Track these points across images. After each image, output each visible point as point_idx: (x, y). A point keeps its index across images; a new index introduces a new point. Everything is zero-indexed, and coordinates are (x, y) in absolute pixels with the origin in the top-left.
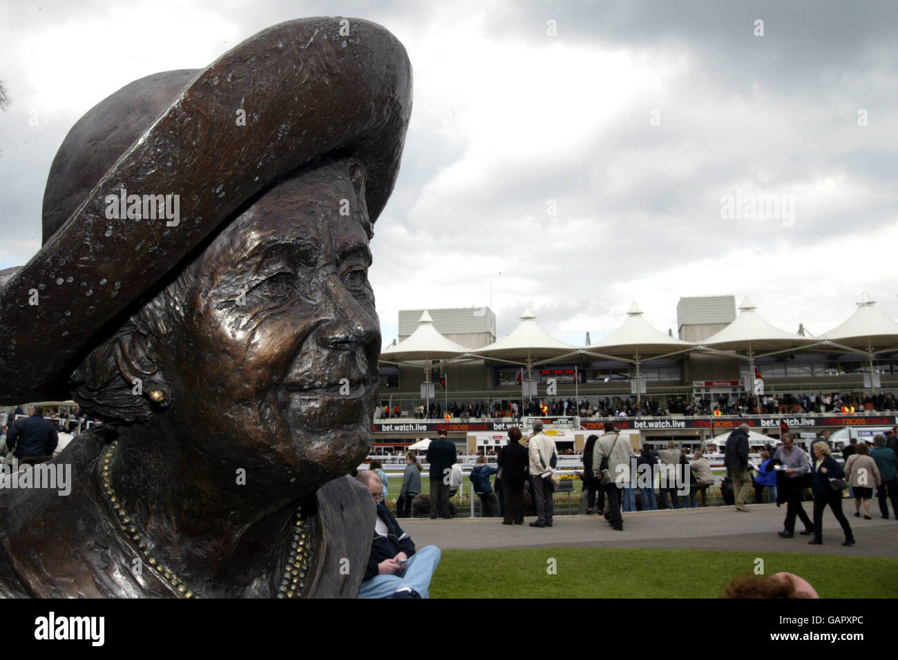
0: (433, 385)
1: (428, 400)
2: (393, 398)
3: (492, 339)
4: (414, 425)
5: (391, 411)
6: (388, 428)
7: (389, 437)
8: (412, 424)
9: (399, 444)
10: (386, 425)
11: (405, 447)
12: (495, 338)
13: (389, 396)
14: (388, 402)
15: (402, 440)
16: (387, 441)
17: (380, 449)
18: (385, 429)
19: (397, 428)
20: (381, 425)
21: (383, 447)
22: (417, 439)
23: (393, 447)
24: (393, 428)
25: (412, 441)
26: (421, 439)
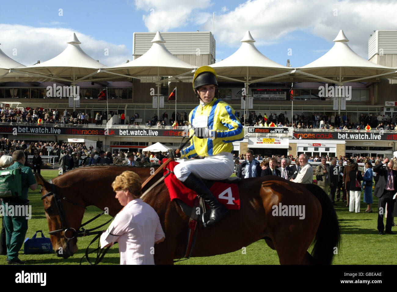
0: (163, 97)
1: (158, 109)
2: (127, 108)
3: (213, 60)
4: (147, 131)
5: (127, 118)
6: (124, 133)
7: (125, 140)
8: (145, 130)
9: (134, 147)
10: (123, 130)
11: (139, 149)
12: (215, 60)
13: (125, 105)
14: (124, 110)
15: (136, 143)
16: (123, 143)
17: (118, 150)
18: (121, 133)
19: (132, 133)
20: (119, 129)
21: (119, 149)
22: (150, 143)
23: (128, 148)
24: (129, 133)
25: (146, 145)
26: (153, 143)
